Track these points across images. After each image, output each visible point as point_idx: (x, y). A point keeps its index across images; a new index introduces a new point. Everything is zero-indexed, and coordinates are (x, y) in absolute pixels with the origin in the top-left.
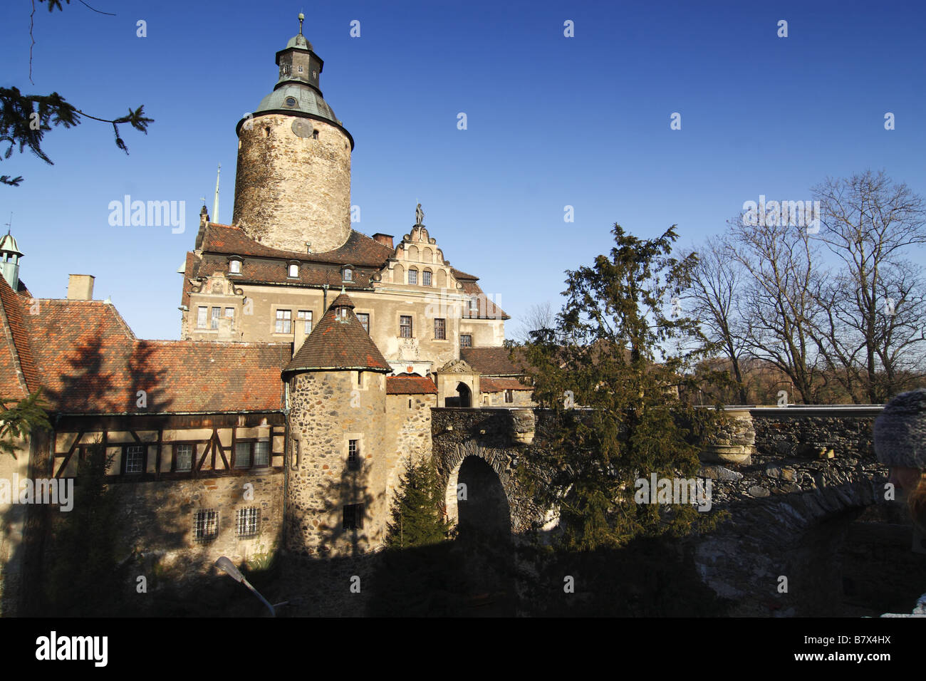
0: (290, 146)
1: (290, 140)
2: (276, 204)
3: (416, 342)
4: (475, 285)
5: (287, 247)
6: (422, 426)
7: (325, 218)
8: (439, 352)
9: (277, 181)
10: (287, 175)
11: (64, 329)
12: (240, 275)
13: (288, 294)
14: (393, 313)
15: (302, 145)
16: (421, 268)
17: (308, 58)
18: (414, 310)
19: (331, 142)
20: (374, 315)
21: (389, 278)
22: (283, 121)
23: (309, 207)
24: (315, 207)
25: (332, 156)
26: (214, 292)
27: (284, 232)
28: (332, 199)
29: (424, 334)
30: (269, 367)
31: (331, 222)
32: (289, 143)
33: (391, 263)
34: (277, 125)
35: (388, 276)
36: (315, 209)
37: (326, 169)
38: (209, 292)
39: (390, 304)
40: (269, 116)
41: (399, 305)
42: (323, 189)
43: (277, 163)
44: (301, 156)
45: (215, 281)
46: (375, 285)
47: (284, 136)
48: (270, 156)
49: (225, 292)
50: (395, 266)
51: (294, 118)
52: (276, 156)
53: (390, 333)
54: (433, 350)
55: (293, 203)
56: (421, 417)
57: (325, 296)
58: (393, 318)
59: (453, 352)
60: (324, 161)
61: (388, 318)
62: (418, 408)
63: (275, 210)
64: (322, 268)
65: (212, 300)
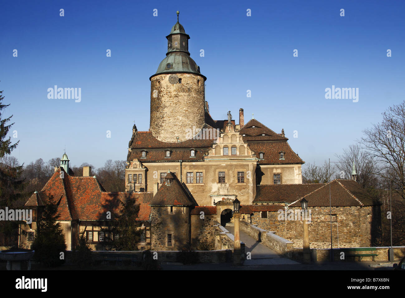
0: (168, 89)
1: (168, 87)
2: (163, 120)
3: (227, 185)
4: (286, 143)
5: (168, 140)
6: (209, 229)
7: (186, 123)
8: (240, 190)
9: (163, 108)
10: (167, 104)
11: (82, 188)
12: (145, 158)
13: (165, 166)
14: (215, 171)
15: (173, 88)
16: (230, 146)
17: (180, 37)
18: (226, 169)
19: (188, 83)
20: (205, 172)
21: (212, 153)
22: (165, 77)
23: (178, 119)
24: (181, 118)
25: (189, 90)
26: (134, 168)
27: (167, 133)
28: (189, 113)
29: (231, 181)
30: (146, 203)
31: (189, 124)
32: (168, 88)
33: (213, 145)
34: (163, 80)
35: (212, 152)
36: (180, 119)
37: (186, 98)
38: (132, 168)
39: (213, 166)
40: (159, 76)
41: (218, 167)
42: (185, 108)
43: (163, 99)
44: (173, 93)
45: (134, 163)
46: (205, 157)
47: (166, 85)
48: (160, 96)
49: (138, 168)
50: (215, 147)
51: (170, 75)
52: (163, 96)
53: (213, 181)
54: (237, 189)
55: (170, 118)
56: (209, 225)
57: (181, 165)
58: (215, 173)
59: (249, 189)
60: (185, 94)
61: (212, 174)
62: (208, 221)
63: (163, 123)
64: (182, 150)
65: (133, 171)
